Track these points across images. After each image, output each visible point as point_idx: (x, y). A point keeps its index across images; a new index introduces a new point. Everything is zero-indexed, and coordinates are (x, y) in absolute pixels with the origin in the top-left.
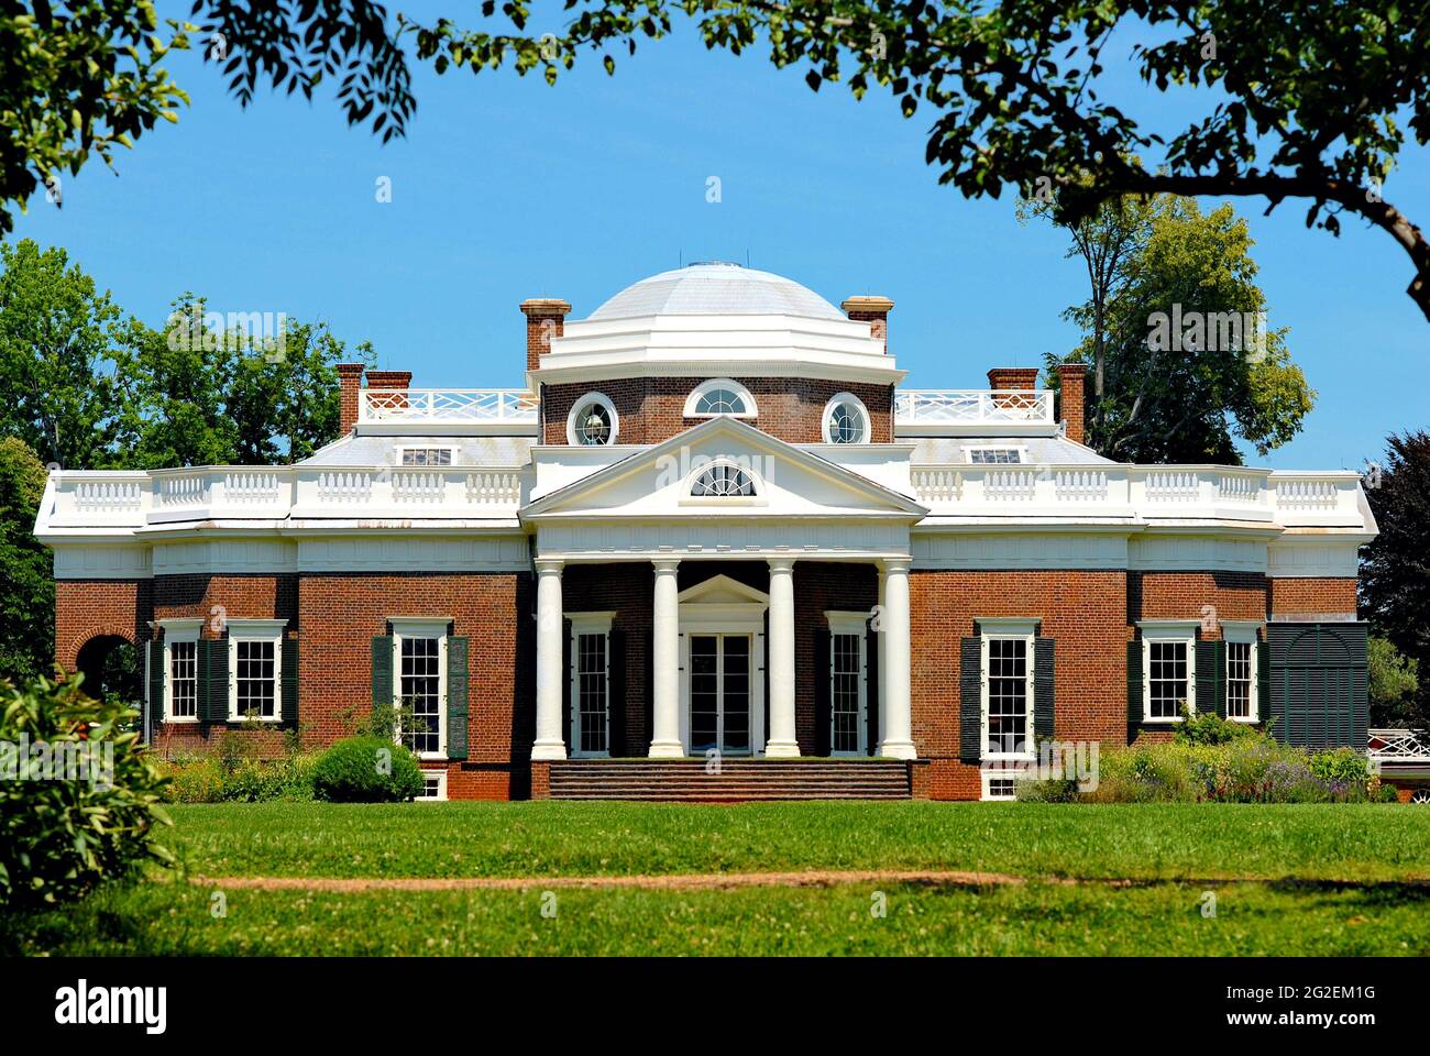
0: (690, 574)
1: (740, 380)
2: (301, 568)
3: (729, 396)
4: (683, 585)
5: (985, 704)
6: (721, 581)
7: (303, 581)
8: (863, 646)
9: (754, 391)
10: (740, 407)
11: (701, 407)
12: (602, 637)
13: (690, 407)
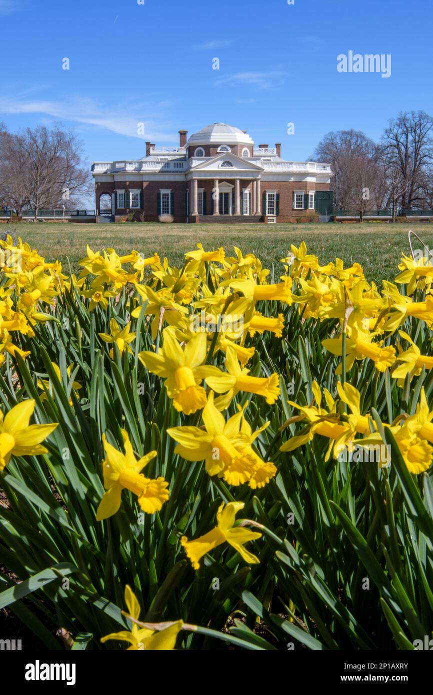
0: (220, 181)
1: (228, 145)
2: (144, 180)
3: (226, 148)
4: (219, 182)
5: (267, 206)
6: (224, 182)
7: (144, 182)
8: (248, 195)
9: (230, 147)
10: (227, 150)
11: (220, 150)
12: (201, 193)
13: (219, 150)
